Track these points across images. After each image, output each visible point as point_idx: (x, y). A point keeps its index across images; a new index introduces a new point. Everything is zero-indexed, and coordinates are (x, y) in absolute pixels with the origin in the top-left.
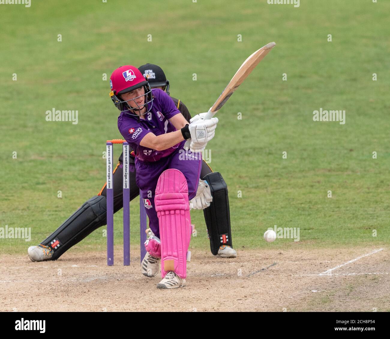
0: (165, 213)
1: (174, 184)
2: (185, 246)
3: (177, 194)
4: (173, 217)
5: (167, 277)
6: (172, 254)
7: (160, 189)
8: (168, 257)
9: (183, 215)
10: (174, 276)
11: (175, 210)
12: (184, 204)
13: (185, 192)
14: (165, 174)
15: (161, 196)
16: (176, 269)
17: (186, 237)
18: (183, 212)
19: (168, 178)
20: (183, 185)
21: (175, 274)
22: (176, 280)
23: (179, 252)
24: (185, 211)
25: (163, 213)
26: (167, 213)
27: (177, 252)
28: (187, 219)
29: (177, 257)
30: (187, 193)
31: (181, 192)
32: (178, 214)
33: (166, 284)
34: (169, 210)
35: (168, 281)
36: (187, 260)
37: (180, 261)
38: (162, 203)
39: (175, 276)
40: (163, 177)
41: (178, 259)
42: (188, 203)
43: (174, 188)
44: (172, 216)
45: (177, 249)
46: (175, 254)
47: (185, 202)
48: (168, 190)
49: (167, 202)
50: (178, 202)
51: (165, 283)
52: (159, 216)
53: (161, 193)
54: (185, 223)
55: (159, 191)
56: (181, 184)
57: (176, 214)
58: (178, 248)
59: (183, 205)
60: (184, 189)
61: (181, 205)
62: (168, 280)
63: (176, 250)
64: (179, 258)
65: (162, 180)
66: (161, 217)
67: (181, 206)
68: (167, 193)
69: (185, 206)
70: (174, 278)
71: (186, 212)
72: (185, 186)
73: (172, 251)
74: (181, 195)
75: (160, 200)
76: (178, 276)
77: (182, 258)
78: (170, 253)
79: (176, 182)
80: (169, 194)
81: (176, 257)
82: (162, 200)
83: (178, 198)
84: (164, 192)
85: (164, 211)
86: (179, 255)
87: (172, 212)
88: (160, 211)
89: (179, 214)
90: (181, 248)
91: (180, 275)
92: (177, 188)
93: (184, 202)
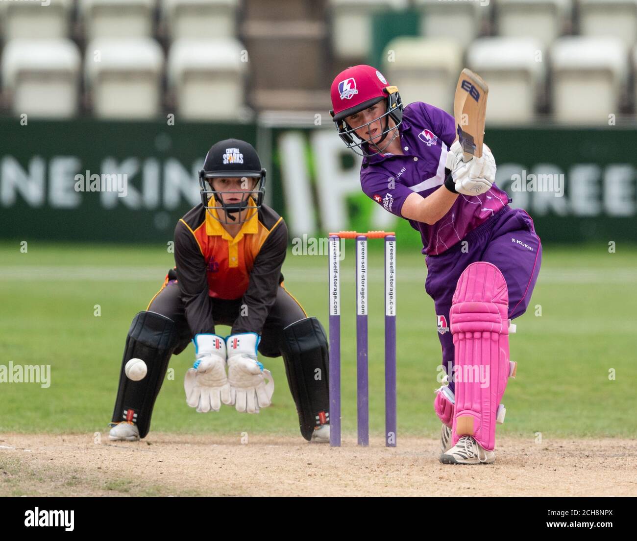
0: (465, 335)
1: (484, 287)
2: (495, 395)
3: (486, 305)
4: (477, 343)
5: (459, 444)
6: (472, 407)
7: (459, 295)
8: (465, 411)
9: (495, 342)
10: (472, 443)
11: (482, 331)
12: (499, 323)
13: (502, 303)
14: (471, 270)
15: (461, 306)
16: (476, 433)
17: (498, 381)
18: (495, 336)
19: (474, 277)
20: (499, 290)
21: (475, 441)
22: (475, 450)
23: (483, 405)
24: (499, 335)
25: (461, 336)
26: (468, 335)
27: (481, 403)
28: (502, 350)
29: (480, 412)
30: (507, 305)
31: (495, 303)
32: (486, 339)
33: (455, 456)
34: (473, 332)
35: (459, 452)
36: (496, 419)
37: (485, 419)
38: (460, 318)
39: (475, 443)
40: (467, 275)
41: (482, 416)
42: (506, 322)
43: (483, 293)
44: (477, 341)
45: (481, 398)
46: (476, 406)
47: (501, 319)
48: (473, 297)
49: (469, 318)
50: (488, 318)
51: (455, 453)
52: (456, 341)
53: (460, 302)
54: (499, 355)
55: (458, 298)
56: (496, 288)
57: (483, 340)
58: (483, 397)
59: (497, 325)
60: (500, 297)
61: (493, 324)
62: (461, 449)
63: (479, 401)
64: (483, 414)
65: (465, 280)
66: (458, 342)
67: (492, 326)
68: (469, 301)
69: (501, 327)
70: (471, 446)
71: (501, 338)
72: (503, 291)
73: (471, 401)
74: (495, 307)
75: (458, 313)
76: (478, 444)
77: (489, 414)
78: (467, 405)
79: (487, 285)
80: (473, 304)
81: (478, 412)
82: (461, 313)
83: (489, 311)
84: (465, 300)
85: (464, 332)
86: (483, 410)
87: (477, 335)
88: (457, 332)
89: (489, 340)
90: (487, 398)
91: (483, 443)
92: (488, 294)
93: (498, 320)
